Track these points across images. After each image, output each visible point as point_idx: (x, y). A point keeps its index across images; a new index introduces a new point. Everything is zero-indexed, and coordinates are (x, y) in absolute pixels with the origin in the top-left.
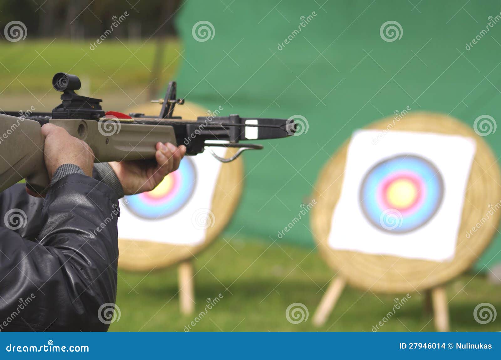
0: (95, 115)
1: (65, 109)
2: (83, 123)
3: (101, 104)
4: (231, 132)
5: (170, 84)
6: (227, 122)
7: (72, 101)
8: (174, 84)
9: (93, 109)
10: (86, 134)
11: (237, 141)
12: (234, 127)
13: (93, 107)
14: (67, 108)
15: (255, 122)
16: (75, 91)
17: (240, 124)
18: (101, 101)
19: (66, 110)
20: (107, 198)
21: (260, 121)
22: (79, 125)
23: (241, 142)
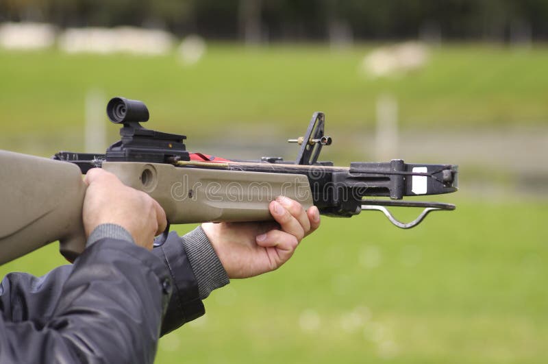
0: (171, 158)
1: (122, 148)
2: (151, 169)
3: (185, 142)
4: (393, 185)
5: (315, 116)
6: (388, 170)
7: (135, 136)
8: (320, 116)
9: (170, 148)
10: (154, 184)
11: (400, 198)
12: (396, 177)
13: (171, 146)
14: (124, 147)
15: (424, 170)
16: (140, 123)
17: (405, 172)
18: (185, 137)
19: (124, 149)
20: (147, 269)
21: (430, 168)
22: (143, 170)
23: (406, 199)
